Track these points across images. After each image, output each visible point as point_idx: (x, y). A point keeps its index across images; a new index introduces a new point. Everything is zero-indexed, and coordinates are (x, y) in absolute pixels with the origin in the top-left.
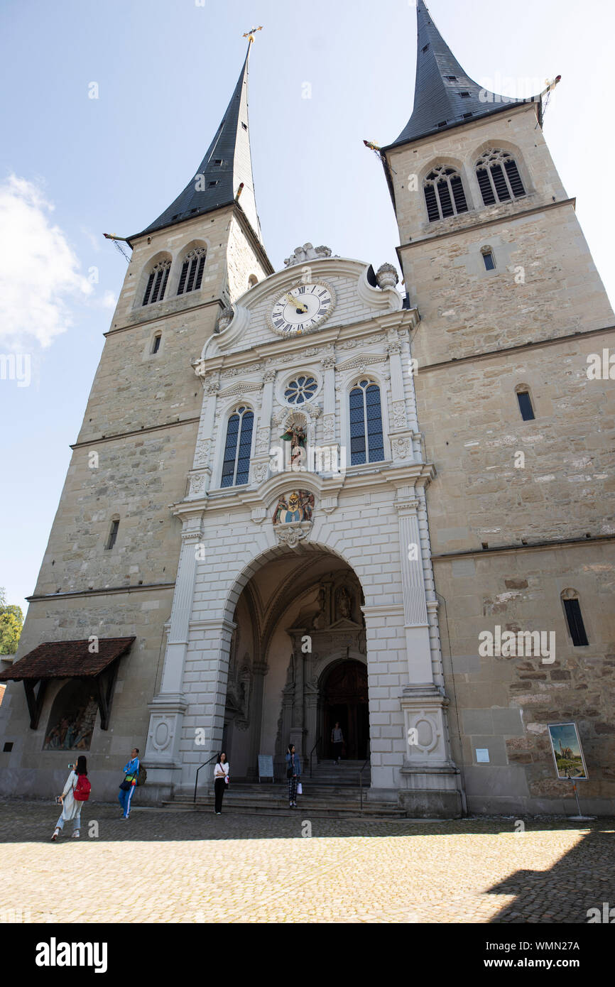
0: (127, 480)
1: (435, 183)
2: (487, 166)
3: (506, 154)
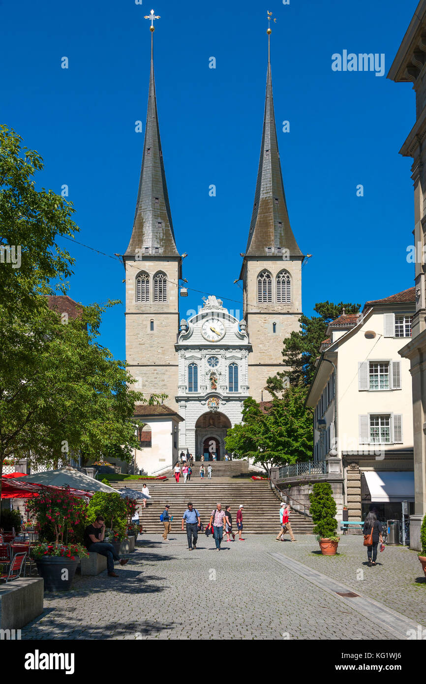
0: (153, 383)
1: (263, 279)
2: (281, 280)
3: (288, 277)
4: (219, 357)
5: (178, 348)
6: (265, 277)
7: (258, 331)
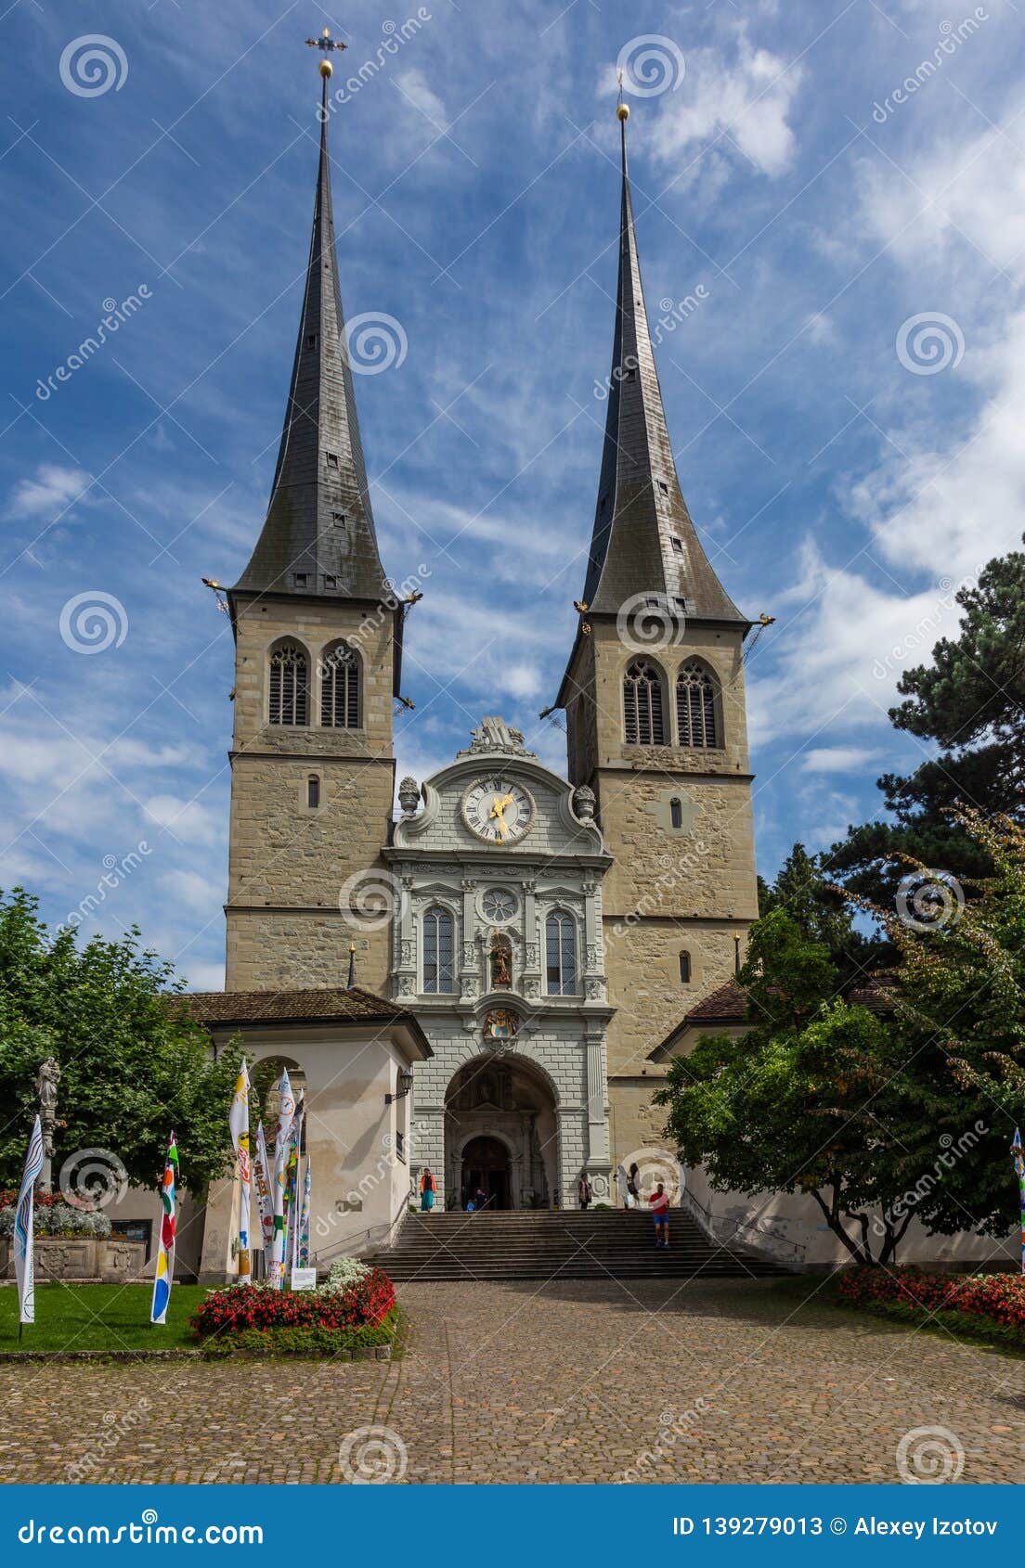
1: (637, 681)
2: (689, 686)
3: (706, 680)
4: (515, 889)
5: (389, 860)
6: (642, 676)
7: (629, 821)
